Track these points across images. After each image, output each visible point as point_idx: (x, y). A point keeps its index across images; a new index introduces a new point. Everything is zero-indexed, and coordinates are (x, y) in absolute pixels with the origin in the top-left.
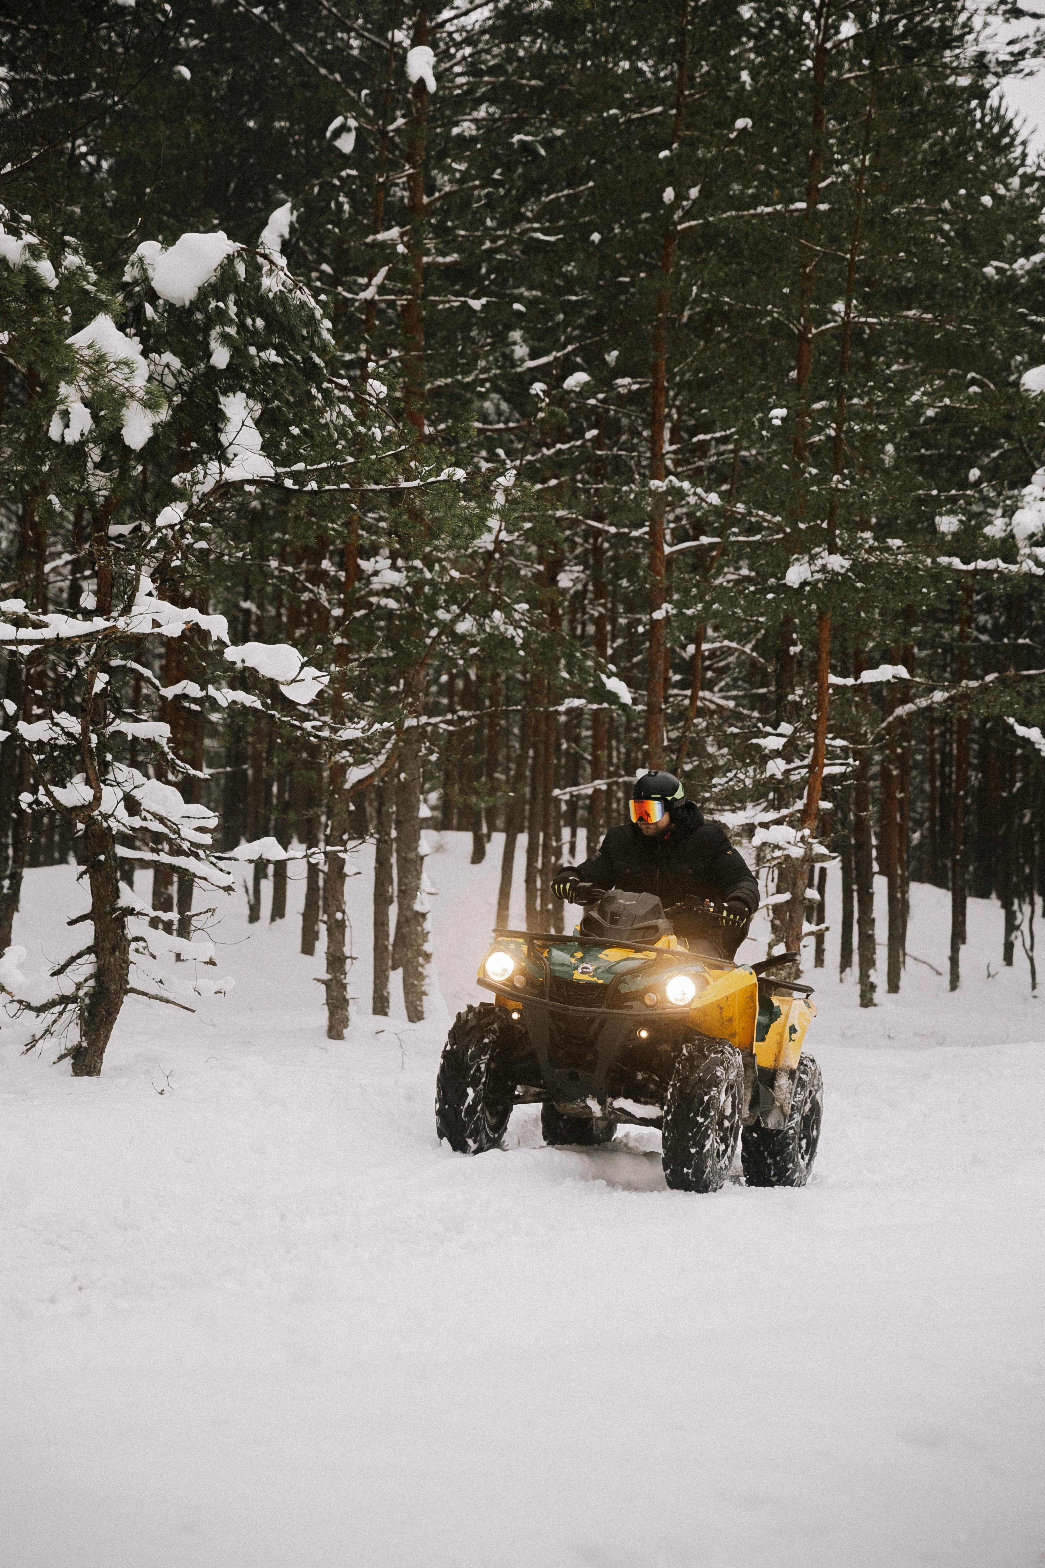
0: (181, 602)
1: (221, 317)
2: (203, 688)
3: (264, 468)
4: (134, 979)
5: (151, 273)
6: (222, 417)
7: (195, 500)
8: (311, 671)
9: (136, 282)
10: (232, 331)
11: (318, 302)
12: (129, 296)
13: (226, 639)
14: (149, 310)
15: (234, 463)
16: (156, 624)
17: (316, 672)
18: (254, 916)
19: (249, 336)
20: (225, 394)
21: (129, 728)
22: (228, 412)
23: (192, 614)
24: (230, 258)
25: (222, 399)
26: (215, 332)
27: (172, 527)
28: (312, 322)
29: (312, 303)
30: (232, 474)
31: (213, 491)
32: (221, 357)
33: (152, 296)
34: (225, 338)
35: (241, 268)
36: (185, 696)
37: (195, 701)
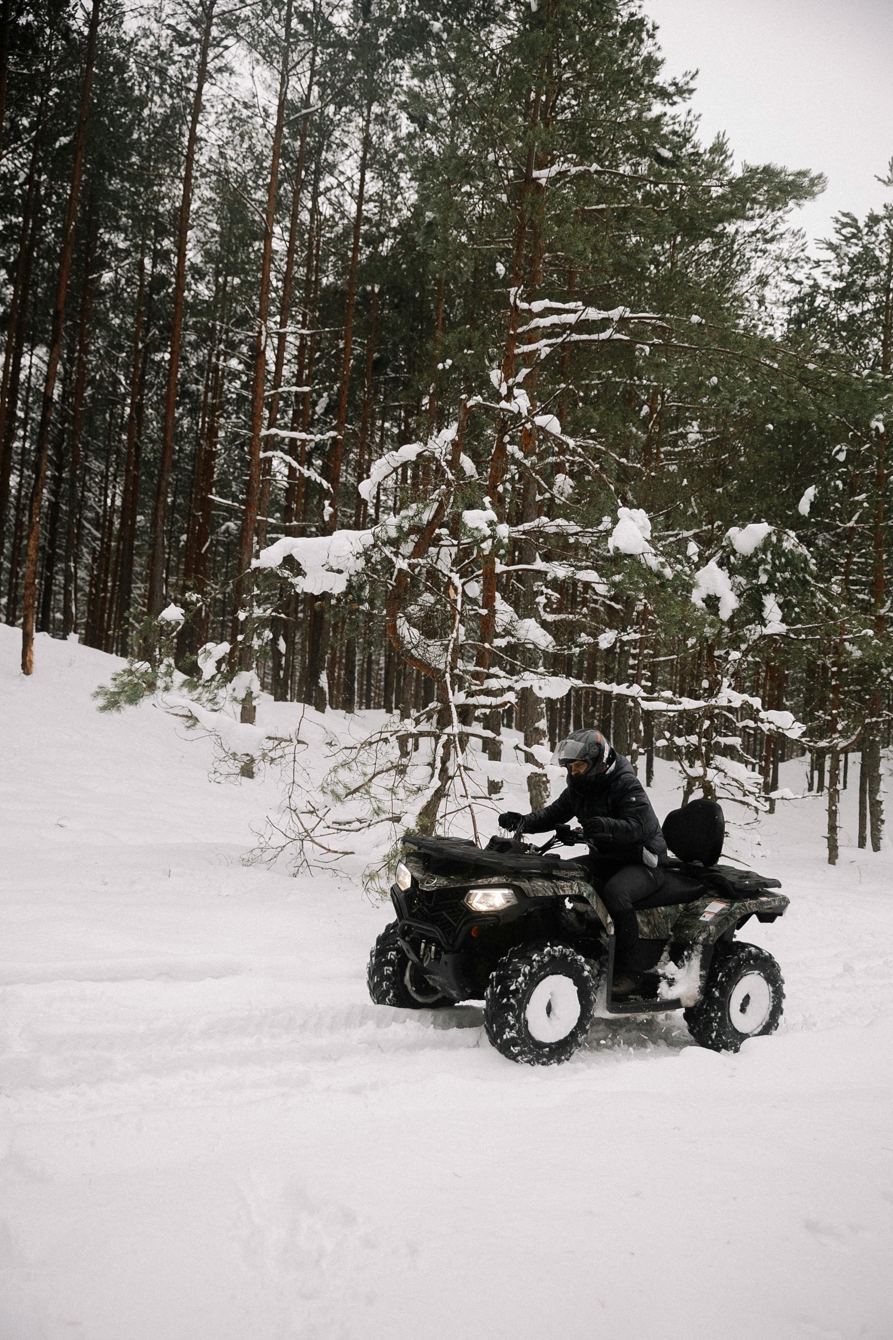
0: (742, 691)
1: (763, 561)
2: (756, 722)
3: (782, 628)
4: (723, 852)
5: (733, 542)
6: (763, 605)
7: (751, 643)
8: (798, 724)
9: (727, 546)
10: (768, 567)
11: (809, 551)
12: (724, 551)
13: (760, 708)
14: (732, 558)
15: (769, 625)
16: (730, 701)
17: (801, 725)
18: (810, 789)
19: (776, 568)
20: (765, 594)
21: (723, 740)
22: (766, 603)
23: (746, 697)
24: (770, 534)
25: (763, 597)
26: (761, 568)
27: (735, 661)
28: (806, 561)
29: (806, 552)
30: (767, 631)
31: (759, 639)
32: (763, 579)
33: (734, 552)
34: (765, 571)
35: (774, 539)
36: (747, 727)
37: (751, 728)
